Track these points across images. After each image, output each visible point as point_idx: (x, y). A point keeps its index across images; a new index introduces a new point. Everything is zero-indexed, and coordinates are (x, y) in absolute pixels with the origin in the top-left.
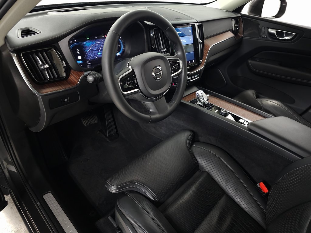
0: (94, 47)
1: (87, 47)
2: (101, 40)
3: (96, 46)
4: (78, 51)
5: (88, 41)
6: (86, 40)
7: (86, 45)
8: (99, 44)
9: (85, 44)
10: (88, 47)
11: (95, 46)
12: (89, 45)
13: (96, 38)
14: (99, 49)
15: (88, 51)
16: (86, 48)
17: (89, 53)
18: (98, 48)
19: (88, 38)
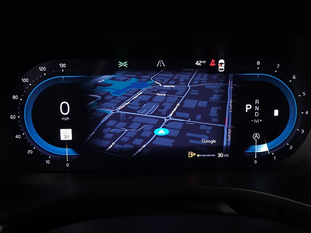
0: (142, 103)
1: (108, 97)
2: (183, 77)
3: (154, 100)
4: (65, 110)
5: (117, 76)
6: (112, 69)
7: (107, 90)
8: (171, 92)
9: (105, 85)
10: (114, 98)
11: (147, 98)
12: (119, 92)
13: (160, 69)
14: (164, 111)
15: (111, 112)
16: (103, 101)
17: (111, 123)
18: (161, 107)
19: (123, 64)
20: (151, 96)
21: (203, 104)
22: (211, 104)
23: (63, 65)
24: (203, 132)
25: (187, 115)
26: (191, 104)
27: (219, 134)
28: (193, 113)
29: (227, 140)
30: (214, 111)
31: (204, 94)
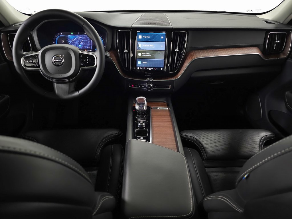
0: (76, 40)
2: (83, 36)
4: (63, 42)
5: (71, 35)
7: (70, 38)
8: (81, 38)
9: (69, 37)
12: (72, 38)
13: (78, 34)
15: (71, 42)
16: (69, 40)
18: (79, 41)
19: (72, 33)
20: (77, 39)
21: (87, 41)
22: (88, 41)
23: (62, 33)
24: (87, 46)
25: (84, 43)
26: (85, 41)
27: (90, 46)
28: (85, 42)
29: (92, 48)
30: (89, 42)
31: (87, 39)
